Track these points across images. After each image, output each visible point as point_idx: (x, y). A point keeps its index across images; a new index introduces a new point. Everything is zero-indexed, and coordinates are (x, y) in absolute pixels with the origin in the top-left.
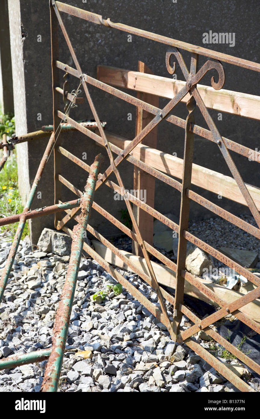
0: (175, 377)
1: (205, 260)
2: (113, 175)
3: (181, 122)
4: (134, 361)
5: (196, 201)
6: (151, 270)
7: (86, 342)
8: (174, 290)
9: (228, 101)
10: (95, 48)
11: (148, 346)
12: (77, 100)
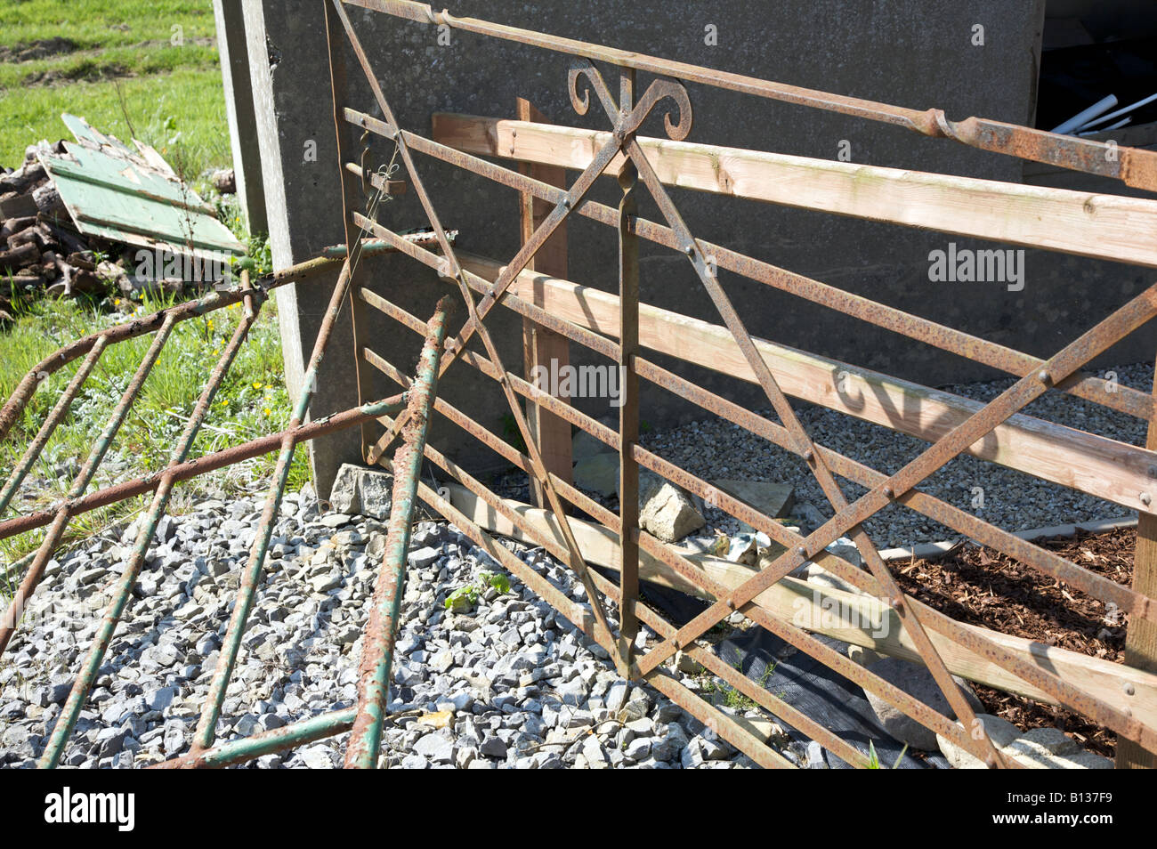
0: (629, 752)
1: (684, 508)
2: (475, 338)
3: (610, 215)
4: (542, 727)
5: (651, 379)
6: (568, 534)
7: (440, 695)
8: (619, 573)
9: (707, 166)
10: (426, 78)
11: (571, 693)
12: (391, 185)
